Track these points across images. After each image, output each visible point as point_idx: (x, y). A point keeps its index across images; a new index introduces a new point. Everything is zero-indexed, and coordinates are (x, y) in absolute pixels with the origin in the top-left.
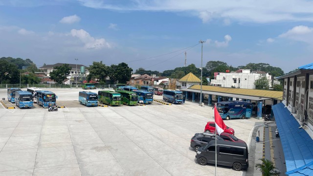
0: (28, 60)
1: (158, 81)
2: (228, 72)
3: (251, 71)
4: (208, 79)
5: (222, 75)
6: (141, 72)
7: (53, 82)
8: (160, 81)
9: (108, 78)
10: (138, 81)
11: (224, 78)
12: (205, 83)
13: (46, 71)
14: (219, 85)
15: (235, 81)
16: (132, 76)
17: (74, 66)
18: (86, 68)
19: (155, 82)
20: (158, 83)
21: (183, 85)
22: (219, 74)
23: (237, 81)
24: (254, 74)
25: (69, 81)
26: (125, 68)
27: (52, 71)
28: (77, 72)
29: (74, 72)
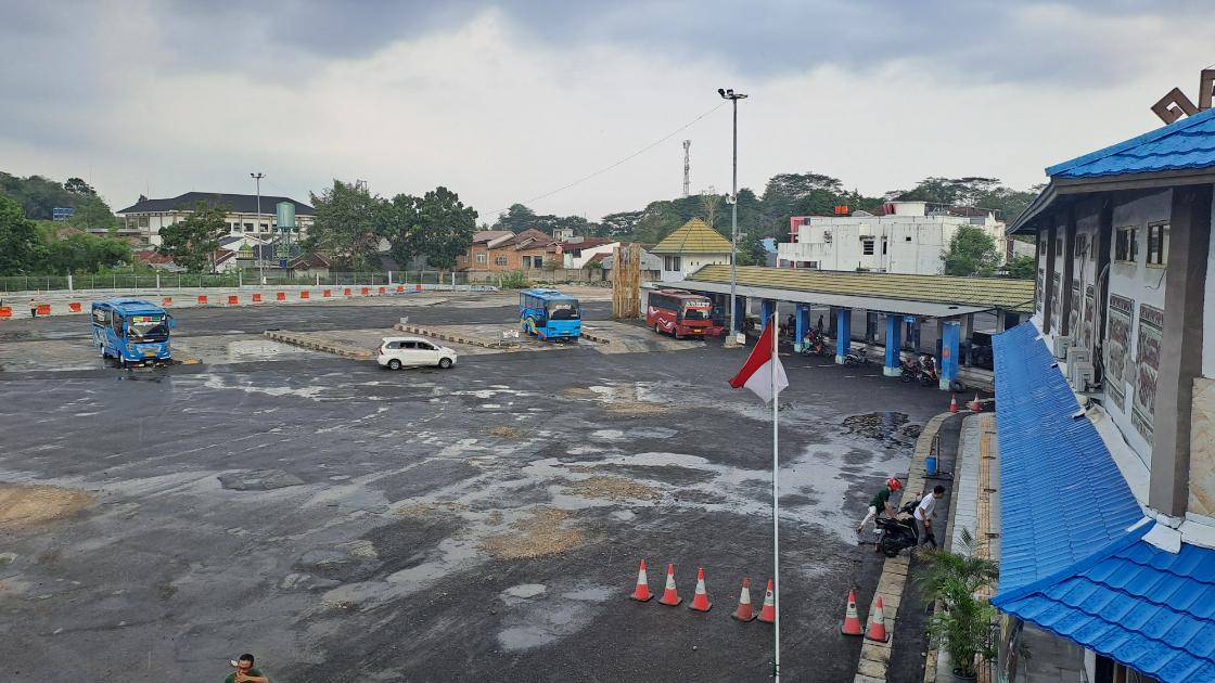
0: (78, 181)
1: (577, 254)
2: (841, 215)
3: (930, 209)
4: (768, 243)
5: (820, 224)
6: (518, 219)
7: (172, 267)
8: (587, 255)
9: (384, 246)
10: (500, 253)
11: (828, 237)
12: (758, 257)
13: (145, 222)
14: (807, 264)
15: (869, 248)
16: (477, 238)
17: (247, 204)
18: (299, 208)
19: (567, 257)
20: (579, 263)
21: (668, 268)
22: (806, 222)
23: (877, 247)
24: (940, 219)
25: (232, 260)
26: (448, 206)
27: (168, 222)
28: (266, 226)
29: (256, 224)
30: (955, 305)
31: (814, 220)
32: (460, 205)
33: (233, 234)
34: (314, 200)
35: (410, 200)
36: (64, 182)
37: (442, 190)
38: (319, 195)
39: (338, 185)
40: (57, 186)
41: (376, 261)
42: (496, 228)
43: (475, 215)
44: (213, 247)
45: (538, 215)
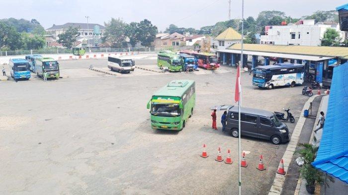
0: (35, 20)
1: (190, 40)
2: (284, 25)
3: (316, 22)
4: (257, 36)
5: (276, 28)
6: (172, 30)
7: (62, 47)
8: (194, 41)
9: (128, 40)
10: (165, 41)
11: (279, 33)
12: (254, 41)
13: (54, 32)
14: (271, 43)
15: (293, 36)
16: (157, 36)
17: (85, 26)
18: (101, 27)
19: (187, 42)
20: (191, 44)
21: (220, 45)
22: (271, 28)
23: (297, 36)
24: (320, 26)
25: (81, 44)
26: (148, 25)
27: (61, 32)
28: (91, 33)
29: (88, 33)
30: (321, 56)
31: (274, 27)
32: (152, 25)
33: (81, 36)
34: (106, 25)
35: (135, 24)
36: (30, 20)
37: (146, 21)
38: (107, 23)
39: (113, 20)
40: (28, 22)
41: (125, 45)
42: (165, 32)
43: (156, 28)
44: (74, 40)
45: (179, 27)
